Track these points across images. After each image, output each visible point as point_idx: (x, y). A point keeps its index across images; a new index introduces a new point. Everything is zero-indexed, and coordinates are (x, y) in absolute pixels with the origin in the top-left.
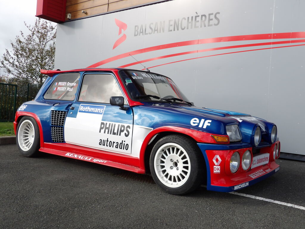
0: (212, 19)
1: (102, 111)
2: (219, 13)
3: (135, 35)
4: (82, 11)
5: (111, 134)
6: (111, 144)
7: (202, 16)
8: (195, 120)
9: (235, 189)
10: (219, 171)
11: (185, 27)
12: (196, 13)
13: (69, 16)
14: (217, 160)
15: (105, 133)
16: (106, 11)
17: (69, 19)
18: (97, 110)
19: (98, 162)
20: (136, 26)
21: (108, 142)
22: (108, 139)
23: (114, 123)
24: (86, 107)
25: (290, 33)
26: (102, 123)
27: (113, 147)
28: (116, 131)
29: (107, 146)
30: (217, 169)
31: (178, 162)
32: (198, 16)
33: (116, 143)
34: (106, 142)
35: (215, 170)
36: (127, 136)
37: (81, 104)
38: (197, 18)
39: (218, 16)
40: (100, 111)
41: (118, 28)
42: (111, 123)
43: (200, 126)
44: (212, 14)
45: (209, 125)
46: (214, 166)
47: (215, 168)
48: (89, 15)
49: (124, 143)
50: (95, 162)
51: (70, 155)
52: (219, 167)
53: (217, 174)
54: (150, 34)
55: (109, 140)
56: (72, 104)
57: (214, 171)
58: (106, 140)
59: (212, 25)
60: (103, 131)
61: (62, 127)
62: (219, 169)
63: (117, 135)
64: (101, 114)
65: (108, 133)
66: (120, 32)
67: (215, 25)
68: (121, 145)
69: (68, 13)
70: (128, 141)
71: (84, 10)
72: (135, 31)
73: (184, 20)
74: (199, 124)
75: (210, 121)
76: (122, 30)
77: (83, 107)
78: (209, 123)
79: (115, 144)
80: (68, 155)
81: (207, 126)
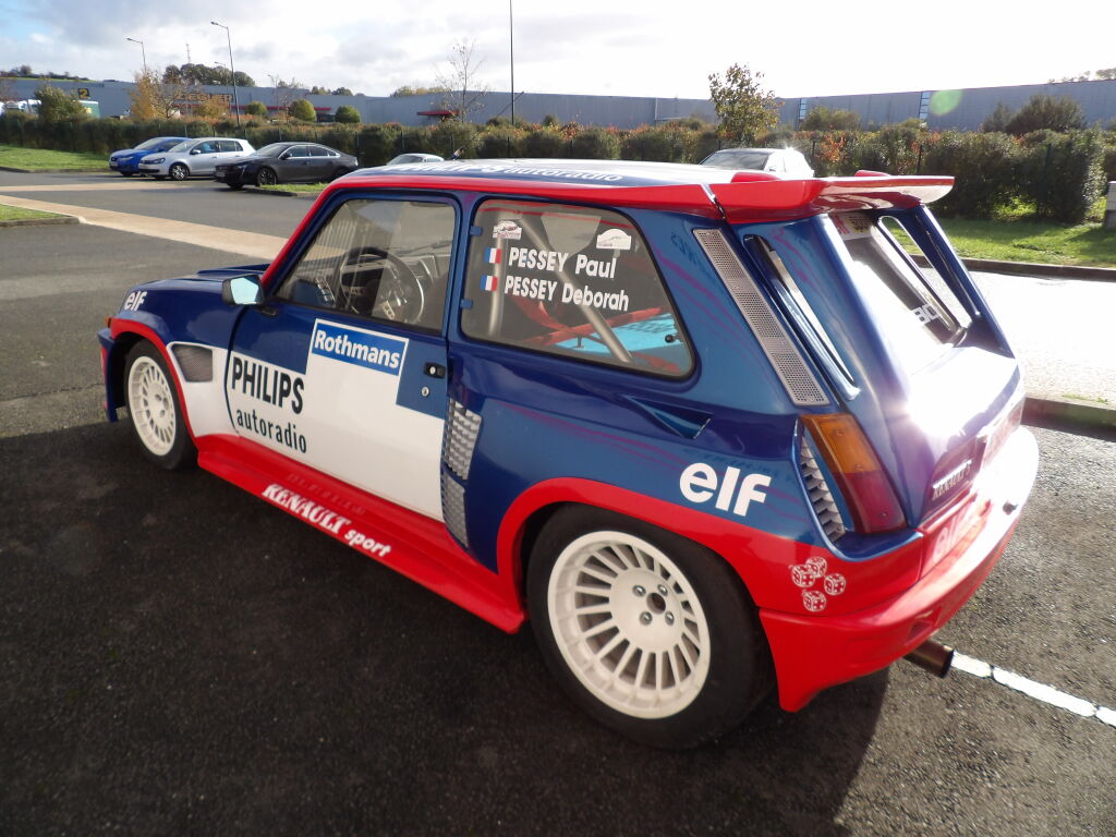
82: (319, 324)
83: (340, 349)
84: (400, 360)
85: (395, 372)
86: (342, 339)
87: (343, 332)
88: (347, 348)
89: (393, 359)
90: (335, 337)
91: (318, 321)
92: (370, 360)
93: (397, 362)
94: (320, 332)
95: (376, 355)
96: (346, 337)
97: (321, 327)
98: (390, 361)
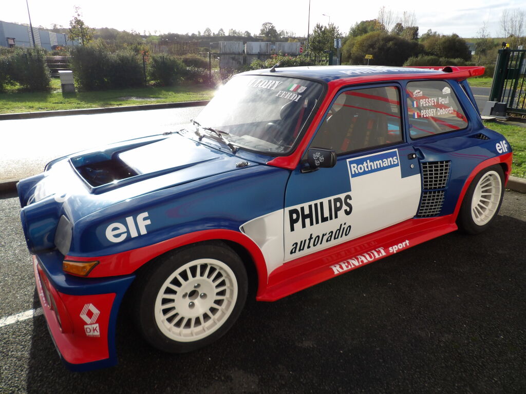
82: (349, 162)
83: (368, 168)
84: (397, 159)
85: (397, 165)
86: (367, 163)
87: (365, 160)
88: (371, 166)
89: (395, 160)
90: (362, 164)
91: (348, 160)
92: (385, 165)
93: (396, 160)
94: (352, 165)
95: (387, 162)
96: (368, 161)
97: (351, 163)
98: (394, 161)
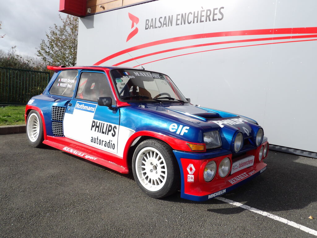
0: (216, 14)
1: (94, 110)
2: (223, 8)
3: (146, 29)
4: (100, 6)
5: (100, 132)
6: (101, 142)
7: (207, 10)
8: (174, 126)
9: (209, 198)
10: (193, 180)
11: (191, 21)
12: (202, 7)
13: (89, 11)
14: (191, 169)
15: (95, 131)
16: (121, 6)
17: (89, 13)
18: (90, 109)
19: (89, 158)
20: (147, 20)
21: (98, 140)
22: (98, 137)
23: (103, 122)
24: (81, 105)
25: (291, 28)
26: (94, 122)
27: (102, 145)
28: (104, 131)
29: (97, 144)
30: (191, 178)
31: (157, 166)
32: (204, 11)
33: (104, 141)
34: (96, 140)
35: (189, 178)
36: (113, 136)
37: (78, 101)
38: (203, 12)
39: (222, 10)
40: (93, 110)
41: (131, 22)
42: (101, 122)
43: (178, 133)
44: (217, 9)
45: (187, 131)
46: (188, 175)
47: (189, 177)
48: (106, 9)
49: (111, 142)
50: (86, 158)
51: (67, 149)
52: (193, 176)
53: (191, 183)
54: (159, 27)
55: (99, 139)
56: (70, 101)
57: (188, 180)
58: (97, 138)
59: (216, 20)
60: (94, 128)
61: (62, 122)
62: (193, 178)
63: (106, 134)
64: (93, 112)
65: (98, 132)
66: (133, 26)
67: (219, 19)
68: (109, 144)
69: (89, 8)
70: (114, 140)
71: (102, 5)
72: (146, 24)
73: (190, 14)
74: (177, 130)
75: (188, 128)
76: (135, 24)
77: (78, 104)
78: (186, 129)
79: (104, 143)
80: (65, 150)
81: (185, 133)
